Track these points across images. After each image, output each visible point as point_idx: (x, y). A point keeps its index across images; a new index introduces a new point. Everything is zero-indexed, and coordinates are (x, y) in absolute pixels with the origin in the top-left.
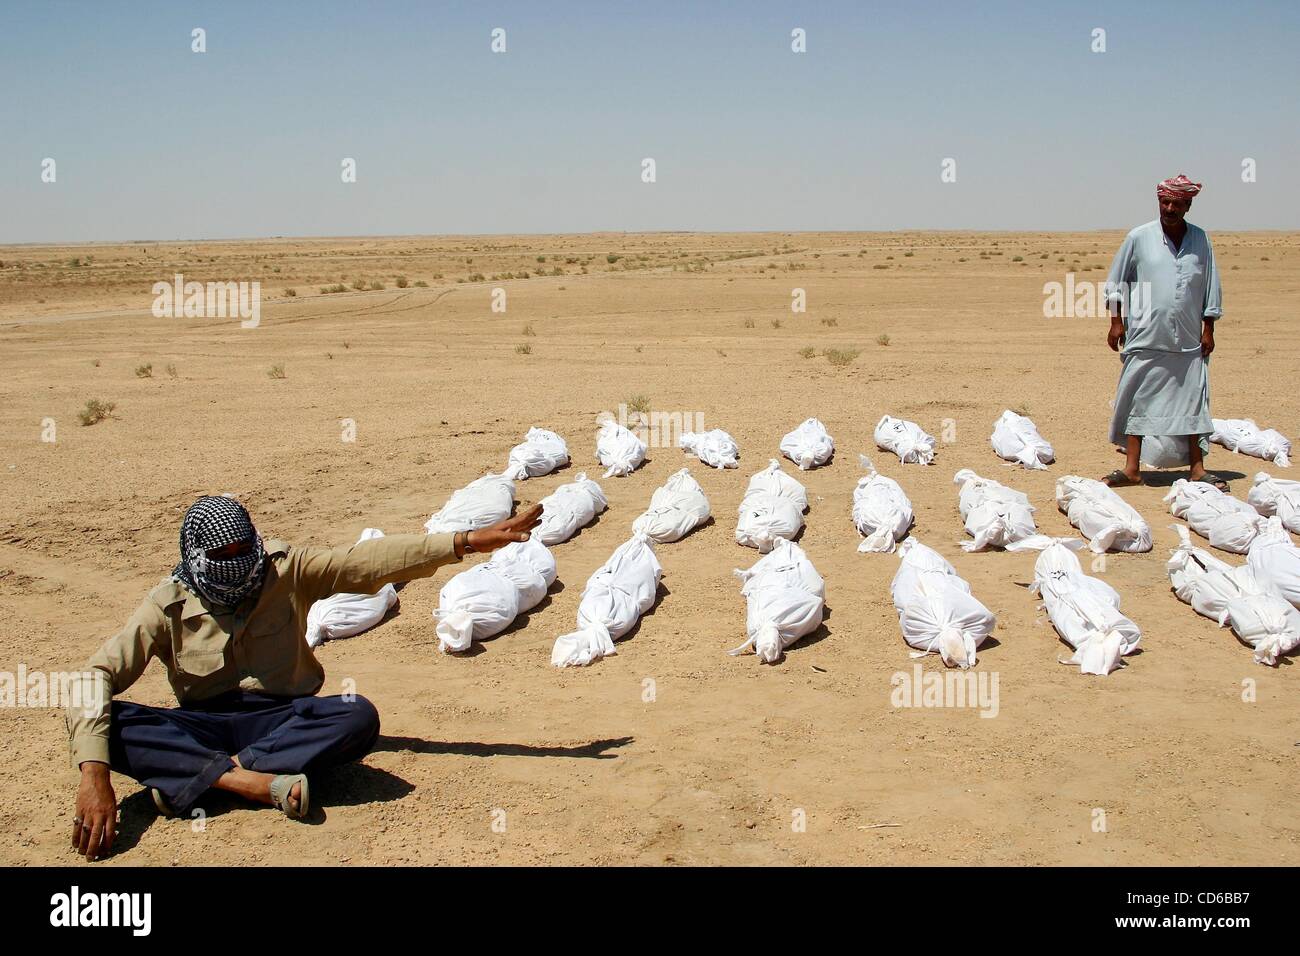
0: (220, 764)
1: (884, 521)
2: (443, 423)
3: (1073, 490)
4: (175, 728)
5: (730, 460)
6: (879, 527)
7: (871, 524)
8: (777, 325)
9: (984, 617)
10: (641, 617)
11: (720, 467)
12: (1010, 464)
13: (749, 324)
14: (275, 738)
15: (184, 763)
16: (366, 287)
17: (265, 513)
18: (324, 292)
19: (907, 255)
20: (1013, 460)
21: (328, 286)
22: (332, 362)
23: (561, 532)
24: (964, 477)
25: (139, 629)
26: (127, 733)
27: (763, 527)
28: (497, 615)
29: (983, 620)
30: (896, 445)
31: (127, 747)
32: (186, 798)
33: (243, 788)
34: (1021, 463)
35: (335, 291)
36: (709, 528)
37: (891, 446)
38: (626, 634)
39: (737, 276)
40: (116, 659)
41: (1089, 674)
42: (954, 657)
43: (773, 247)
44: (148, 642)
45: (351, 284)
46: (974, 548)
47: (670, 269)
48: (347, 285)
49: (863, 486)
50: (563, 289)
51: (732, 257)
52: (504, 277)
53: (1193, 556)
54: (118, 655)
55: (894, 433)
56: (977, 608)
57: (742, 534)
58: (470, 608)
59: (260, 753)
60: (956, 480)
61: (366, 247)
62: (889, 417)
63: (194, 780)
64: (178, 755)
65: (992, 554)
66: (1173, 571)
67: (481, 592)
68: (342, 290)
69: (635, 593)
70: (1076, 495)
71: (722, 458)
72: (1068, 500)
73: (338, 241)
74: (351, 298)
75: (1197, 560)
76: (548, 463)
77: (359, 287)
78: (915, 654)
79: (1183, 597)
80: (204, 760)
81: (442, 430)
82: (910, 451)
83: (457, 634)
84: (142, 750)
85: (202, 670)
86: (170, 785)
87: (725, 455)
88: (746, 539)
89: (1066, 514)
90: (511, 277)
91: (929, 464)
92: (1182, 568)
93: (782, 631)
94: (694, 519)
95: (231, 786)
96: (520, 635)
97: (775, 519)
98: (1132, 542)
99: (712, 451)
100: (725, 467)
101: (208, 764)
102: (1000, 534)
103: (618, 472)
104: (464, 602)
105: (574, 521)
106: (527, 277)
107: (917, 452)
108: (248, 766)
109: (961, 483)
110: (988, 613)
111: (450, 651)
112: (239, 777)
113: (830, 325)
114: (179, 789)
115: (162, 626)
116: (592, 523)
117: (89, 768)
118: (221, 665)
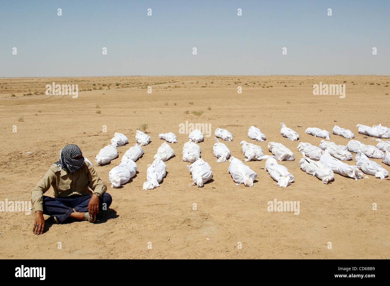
0: (71, 211)
1: (223, 154)
2: (84, 133)
5: (175, 140)
6: (222, 155)
7: (220, 155)
8: (175, 104)
10: (163, 178)
11: (173, 142)
12: (254, 140)
13: (167, 104)
14: (85, 204)
15: (62, 210)
16: (38, 94)
17: (44, 157)
18: (25, 95)
19: (212, 83)
20: (255, 139)
21: (26, 93)
22: (38, 116)
23: (134, 159)
24: (243, 143)
25: (49, 177)
27: (191, 156)
28: (126, 178)
29: (254, 175)
30: (222, 136)
31: (47, 207)
32: (63, 219)
33: (77, 216)
34: (257, 140)
35: (28, 95)
36: (174, 158)
37: (220, 136)
38: (161, 182)
39: (158, 90)
40: (43, 185)
41: (282, 187)
42: (248, 184)
43: (169, 81)
44: (51, 181)
45: (34, 93)
46: (248, 160)
47: (137, 88)
48: (32, 93)
49: (216, 146)
50: (104, 94)
51: (156, 84)
52: (83, 90)
53: (306, 160)
54: (44, 184)
55: (221, 133)
56: (252, 172)
57: (185, 158)
58: (119, 176)
59: (81, 208)
60: (241, 143)
61: (34, 80)
62: (219, 128)
63: (65, 215)
64: (60, 209)
65: (253, 162)
66: (301, 164)
67: (121, 172)
68: (31, 94)
69: (161, 172)
70: (274, 146)
71: (173, 140)
72: (272, 148)
73: (24, 78)
74: (34, 97)
75: (307, 161)
76: (123, 142)
77: (36, 94)
78: (237, 184)
79: (304, 170)
80: (67, 210)
81: (84, 135)
82: (226, 137)
83: (117, 183)
84: (51, 208)
85: (64, 189)
86: (59, 216)
87: (174, 139)
88: (186, 160)
89: (271, 152)
90: (85, 90)
91: (231, 141)
92: (303, 163)
93: (203, 179)
94: (170, 155)
95: (74, 216)
96: (131, 183)
97: (193, 154)
98: (289, 158)
99: (170, 138)
101: (68, 211)
102: (255, 156)
103: (144, 144)
104: (117, 175)
105: (137, 156)
106: (91, 90)
107: (228, 138)
108: (77, 211)
109: (242, 144)
110: (256, 174)
111: (114, 187)
112: (75, 214)
113: (192, 104)
114: (61, 217)
115: (54, 177)
116: (141, 157)
117: (38, 212)
118: (69, 188)
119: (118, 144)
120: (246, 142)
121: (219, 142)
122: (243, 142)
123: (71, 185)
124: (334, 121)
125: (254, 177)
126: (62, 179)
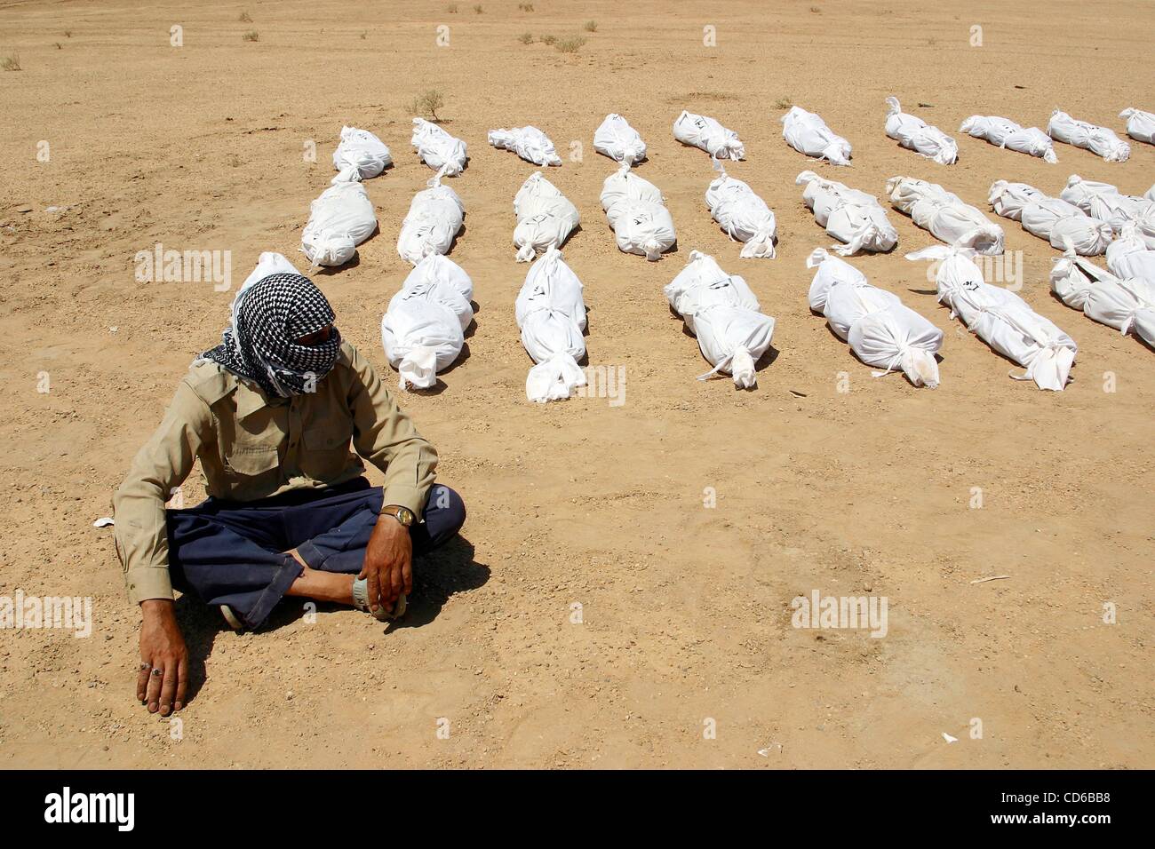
0: (290, 570)
1: (760, 226)
2: (229, 119)
3: (914, 192)
4: (234, 535)
5: (553, 157)
6: (756, 232)
7: (746, 229)
8: (479, 11)
9: (936, 335)
11: (545, 164)
12: (814, 160)
13: (452, 9)
14: (349, 536)
15: (253, 575)
20: (817, 156)
22: (62, 51)
23: (445, 244)
24: (806, 179)
25: (185, 426)
26: (185, 552)
27: (649, 235)
28: (450, 347)
29: (936, 338)
32: (260, 612)
33: (319, 593)
34: (826, 158)
36: (580, 233)
37: (698, 141)
40: (163, 468)
41: (1047, 390)
42: (923, 378)
44: (195, 442)
46: (850, 252)
49: (715, 188)
53: (1077, 264)
54: (165, 463)
55: (696, 128)
57: (626, 242)
58: (425, 342)
59: (330, 552)
60: (798, 181)
62: (687, 113)
63: (266, 590)
64: (245, 566)
65: (866, 258)
66: (1059, 279)
67: (429, 324)
69: (573, 315)
70: (919, 197)
71: (546, 156)
72: (909, 201)
75: (1081, 269)
76: (378, 165)
78: (876, 374)
79: (1072, 303)
80: (273, 568)
82: (721, 147)
83: (422, 373)
84: (206, 568)
85: (251, 469)
86: (242, 600)
87: (548, 152)
88: (630, 247)
89: (909, 216)
91: (740, 160)
92: (1067, 276)
95: (304, 592)
96: (469, 366)
97: (657, 227)
98: (990, 245)
99: (535, 149)
100: (549, 165)
101: (278, 572)
102: (873, 239)
103: (450, 172)
104: (417, 335)
105: (452, 229)
107: (728, 149)
108: (317, 566)
109: (804, 184)
110: (939, 331)
111: (411, 388)
114: (252, 604)
115: (207, 422)
116: (461, 231)
117: (153, 606)
118: (276, 464)
119: (360, 171)
120: (819, 178)
121: (724, 175)
122: (808, 176)
123: (283, 449)
124: (1017, 87)
125: (935, 344)
126: (242, 429)
